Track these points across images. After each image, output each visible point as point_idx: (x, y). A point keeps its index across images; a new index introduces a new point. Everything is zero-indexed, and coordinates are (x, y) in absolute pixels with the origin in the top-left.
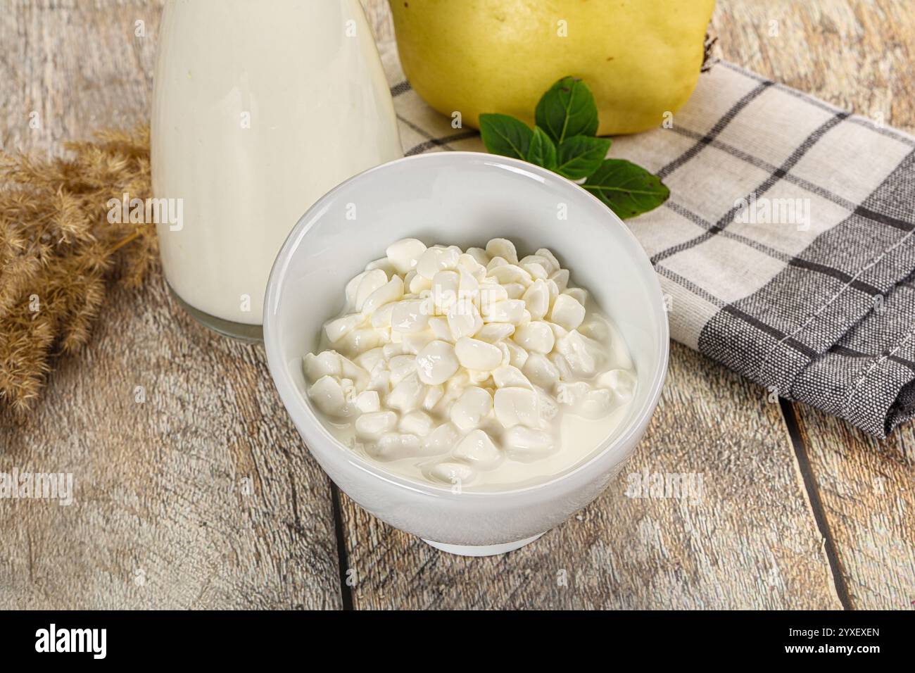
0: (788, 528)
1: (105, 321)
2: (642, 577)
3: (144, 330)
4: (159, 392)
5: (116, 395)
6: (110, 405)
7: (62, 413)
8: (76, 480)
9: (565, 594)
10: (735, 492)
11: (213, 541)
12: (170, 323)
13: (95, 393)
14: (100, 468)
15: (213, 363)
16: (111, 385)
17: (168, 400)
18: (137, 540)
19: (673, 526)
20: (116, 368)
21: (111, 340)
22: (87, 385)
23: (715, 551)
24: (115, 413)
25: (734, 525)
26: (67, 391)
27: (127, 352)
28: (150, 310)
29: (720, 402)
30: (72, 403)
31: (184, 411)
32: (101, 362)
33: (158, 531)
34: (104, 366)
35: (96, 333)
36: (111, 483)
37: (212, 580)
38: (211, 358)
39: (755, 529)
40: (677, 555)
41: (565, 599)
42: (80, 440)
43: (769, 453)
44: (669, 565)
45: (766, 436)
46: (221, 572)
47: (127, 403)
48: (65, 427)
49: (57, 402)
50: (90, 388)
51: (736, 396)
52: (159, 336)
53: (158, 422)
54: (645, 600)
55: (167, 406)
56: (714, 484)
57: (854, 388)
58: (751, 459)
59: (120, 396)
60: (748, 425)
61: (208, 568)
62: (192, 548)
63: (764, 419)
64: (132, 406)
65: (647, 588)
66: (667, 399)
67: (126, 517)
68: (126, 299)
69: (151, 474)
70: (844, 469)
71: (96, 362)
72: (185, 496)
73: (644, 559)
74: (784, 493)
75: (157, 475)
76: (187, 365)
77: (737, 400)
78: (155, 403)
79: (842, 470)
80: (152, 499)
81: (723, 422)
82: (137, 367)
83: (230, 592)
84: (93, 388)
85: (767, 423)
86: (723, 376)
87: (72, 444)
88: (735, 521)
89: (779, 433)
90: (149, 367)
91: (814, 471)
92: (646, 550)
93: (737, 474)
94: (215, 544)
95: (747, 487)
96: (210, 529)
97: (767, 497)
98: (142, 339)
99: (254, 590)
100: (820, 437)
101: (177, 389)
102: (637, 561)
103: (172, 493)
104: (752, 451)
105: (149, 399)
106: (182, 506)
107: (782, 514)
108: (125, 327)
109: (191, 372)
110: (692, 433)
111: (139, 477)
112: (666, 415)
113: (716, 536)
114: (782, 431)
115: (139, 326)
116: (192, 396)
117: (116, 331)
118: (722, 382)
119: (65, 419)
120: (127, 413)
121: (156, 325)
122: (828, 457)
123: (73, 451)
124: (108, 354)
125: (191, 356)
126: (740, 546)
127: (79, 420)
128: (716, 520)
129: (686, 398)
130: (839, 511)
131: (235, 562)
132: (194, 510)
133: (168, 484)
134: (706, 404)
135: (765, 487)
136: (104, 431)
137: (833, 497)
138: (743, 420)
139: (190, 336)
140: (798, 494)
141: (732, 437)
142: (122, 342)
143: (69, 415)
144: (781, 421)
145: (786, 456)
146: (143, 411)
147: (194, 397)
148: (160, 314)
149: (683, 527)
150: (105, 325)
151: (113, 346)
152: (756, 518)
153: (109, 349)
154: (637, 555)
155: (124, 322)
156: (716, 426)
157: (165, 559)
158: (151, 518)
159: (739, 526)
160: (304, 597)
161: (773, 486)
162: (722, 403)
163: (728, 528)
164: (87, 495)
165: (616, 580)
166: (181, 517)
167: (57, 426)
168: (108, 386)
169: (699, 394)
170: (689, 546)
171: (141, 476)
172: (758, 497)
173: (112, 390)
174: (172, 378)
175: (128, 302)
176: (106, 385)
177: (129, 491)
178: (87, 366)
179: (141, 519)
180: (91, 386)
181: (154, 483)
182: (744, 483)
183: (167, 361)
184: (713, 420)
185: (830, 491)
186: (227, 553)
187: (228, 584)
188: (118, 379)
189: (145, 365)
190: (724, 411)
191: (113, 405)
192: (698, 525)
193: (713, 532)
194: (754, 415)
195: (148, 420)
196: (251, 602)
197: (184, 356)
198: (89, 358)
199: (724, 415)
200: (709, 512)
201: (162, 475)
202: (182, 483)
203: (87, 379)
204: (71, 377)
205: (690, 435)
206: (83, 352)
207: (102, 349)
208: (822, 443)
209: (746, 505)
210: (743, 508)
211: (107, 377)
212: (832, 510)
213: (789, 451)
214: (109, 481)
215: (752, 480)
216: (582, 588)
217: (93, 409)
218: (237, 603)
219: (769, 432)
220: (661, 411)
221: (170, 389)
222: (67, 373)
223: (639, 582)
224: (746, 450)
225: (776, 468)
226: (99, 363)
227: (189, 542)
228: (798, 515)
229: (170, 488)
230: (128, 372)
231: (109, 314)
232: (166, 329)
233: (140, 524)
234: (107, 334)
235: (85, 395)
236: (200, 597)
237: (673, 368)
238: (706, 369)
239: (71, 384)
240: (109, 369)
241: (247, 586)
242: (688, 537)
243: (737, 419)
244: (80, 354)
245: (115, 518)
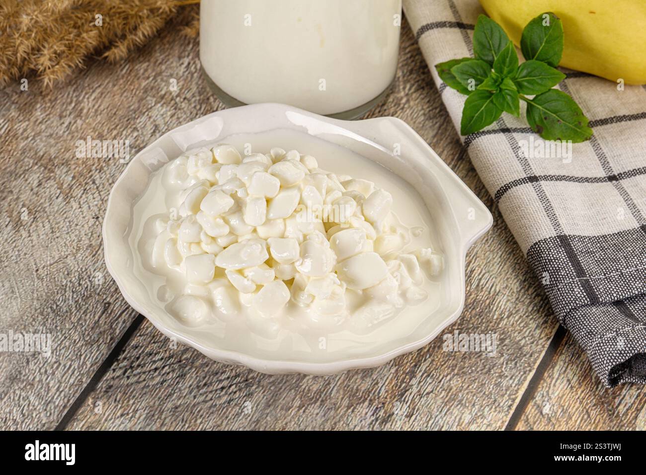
0: (483, 417)
1: (155, 51)
2: (350, 400)
3: (175, 69)
4: (148, 115)
5: (119, 104)
6: (109, 109)
7: (75, 99)
8: (44, 149)
9: (288, 386)
10: (470, 374)
11: (92, 232)
12: (196, 72)
13: (107, 96)
14: (66, 148)
15: (199, 112)
16: (121, 96)
17: (149, 123)
18: (45, 207)
19: (404, 375)
20: (134, 86)
21: (148, 66)
22: (107, 89)
23: (417, 407)
24: (108, 114)
25: (447, 396)
26: (91, 86)
27: (151, 79)
28: (190, 57)
29: (517, 304)
30: (87, 96)
31: (152, 136)
32: (129, 77)
33: (65, 207)
34: (129, 81)
35: (143, 56)
36: (64, 161)
37: (68, 257)
38: (200, 109)
39: (459, 406)
40: (388, 397)
41: (285, 389)
42: (70, 123)
43: (519, 357)
44: (377, 402)
45: (528, 344)
46: (79, 255)
47: (120, 113)
48: (68, 110)
49: (78, 91)
50: (107, 91)
51: (532, 305)
52: (181, 77)
53: (129, 135)
54: (338, 417)
55: (144, 127)
56: (460, 360)
57: (601, 338)
58: (502, 355)
59: (121, 106)
60: (522, 330)
61: (74, 248)
62: (75, 230)
63: (538, 331)
64: (122, 116)
65: (347, 410)
66: (481, 284)
67: (53, 188)
68: (182, 42)
69: (94, 168)
70: (563, 395)
71: (126, 76)
72: (102, 193)
73: (363, 389)
74: (504, 391)
75: (97, 170)
76: (181, 106)
77: (530, 309)
78: (138, 121)
79: (560, 395)
80: (79, 185)
81: (506, 320)
82: (148, 93)
83: (73, 271)
84: (108, 93)
85: (537, 336)
86: (535, 287)
87: (63, 123)
88: (450, 394)
89: (540, 346)
90: (156, 95)
91: (540, 386)
92: (370, 383)
93: (483, 361)
94: (92, 235)
95: (481, 374)
96: (97, 223)
97: (490, 387)
98: (168, 74)
99: (89, 278)
100: (566, 364)
101: (161, 118)
102: (357, 387)
103: (95, 187)
104: (508, 350)
105: (137, 117)
106: (94, 198)
107: (488, 406)
108: (164, 61)
109: (179, 111)
110: (477, 317)
111: (84, 166)
112: (470, 295)
113: (427, 397)
114: (543, 347)
115: (174, 64)
116: (166, 127)
117: (157, 61)
118: (530, 291)
119: (73, 105)
120: (115, 119)
121: (185, 70)
122: (559, 381)
123: (59, 128)
124: (138, 74)
125: (189, 100)
126: (438, 413)
127: (82, 110)
128: (438, 386)
129: (495, 290)
130: (531, 423)
131: (94, 253)
132: (99, 206)
133: (98, 179)
134: (505, 301)
135: (494, 380)
136: (90, 124)
137: (537, 411)
138: (522, 325)
139: (201, 87)
140: (513, 397)
141: (503, 334)
142: (153, 70)
143: (78, 103)
144: (549, 339)
145: (529, 365)
146: (125, 123)
147: (166, 129)
148: (194, 63)
149: (411, 379)
150: (153, 54)
151: (146, 70)
152: (467, 399)
153: (142, 71)
154: (362, 383)
155: (167, 58)
156: (499, 320)
157: (52, 228)
158: (68, 197)
159: (450, 398)
160: (117, 299)
161: (500, 383)
162: (519, 305)
163: (441, 396)
164: (42, 162)
165: (331, 393)
166: (87, 205)
167: (65, 106)
168: (120, 95)
169: (507, 292)
170: (402, 395)
171: (86, 166)
172: (483, 385)
173: (119, 100)
174: (164, 110)
175: (181, 45)
176: (118, 94)
177: (69, 173)
178: (118, 76)
179: (61, 194)
180: (109, 90)
181: (90, 174)
182: (482, 370)
183: (171, 97)
184: (500, 314)
185: (538, 406)
186: (94, 244)
187: (76, 265)
188: (129, 94)
189: (155, 93)
190: (514, 312)
191: (111, 110)
192: (422, 384)
193: (428, 393)
194: (533, 325)
195: (124, 130)
196: (80, 285)
197: (185, 99)
198: (124, 71)
199: (511, 315)
200: (439, 377)
201: (100, 171)
202: (107, 184)
203: (111, 85)
204: (102, 78)
205: (475, 317)
206: (123, 66)
207: (137, 69)
208: (564, 369)
209: (468, 386)
210: (465, 387)
211: (124, 89)
212: (527, 420)
213: (534, 363)
214: (64, 159)
215: (489, 370)
216: (303, 387)
217: (96, 107)
218: (70, 281)
219: (532, 343)
220: (469, 291)
221: (156, 116)
222: (101, 74)
223: (346, 402)
224: (504, 348)
225: (514, 371)
226: (127, 77)
227: (77, 225)
228: (499, 412)
229: (97, 182)
230: (140, 93)
231: (162, 47)
232: (189, 76)
233: (57, 198)
234: (149, 61)
235: (100, 95)
236: (51, 265)
237: (505, 264)
238: (528, 277)
239: (97, 83)
240: (131, 84)
241: (87, 273)
242: (407, 388)
243: (518, 323)
244: (121, 65)
245: (46, 185)
